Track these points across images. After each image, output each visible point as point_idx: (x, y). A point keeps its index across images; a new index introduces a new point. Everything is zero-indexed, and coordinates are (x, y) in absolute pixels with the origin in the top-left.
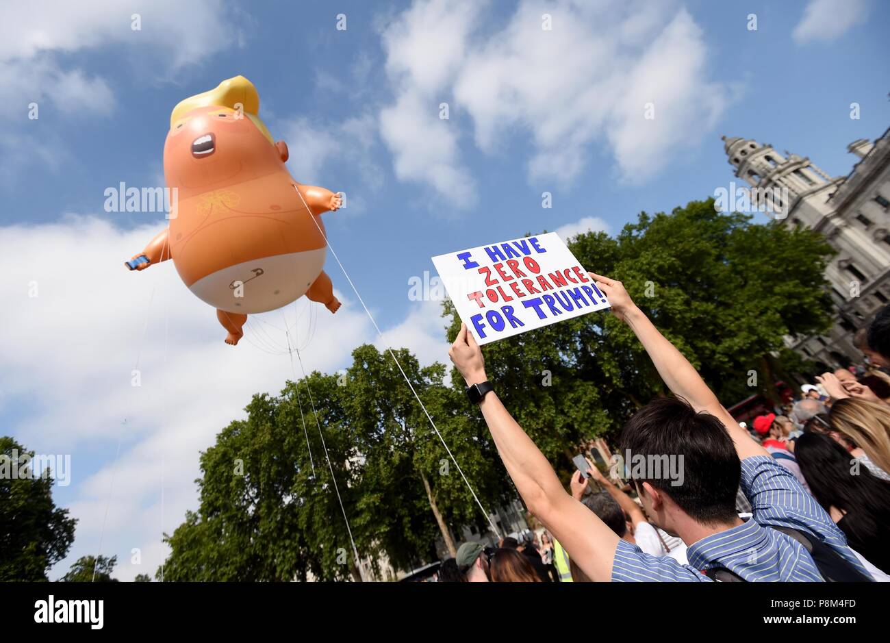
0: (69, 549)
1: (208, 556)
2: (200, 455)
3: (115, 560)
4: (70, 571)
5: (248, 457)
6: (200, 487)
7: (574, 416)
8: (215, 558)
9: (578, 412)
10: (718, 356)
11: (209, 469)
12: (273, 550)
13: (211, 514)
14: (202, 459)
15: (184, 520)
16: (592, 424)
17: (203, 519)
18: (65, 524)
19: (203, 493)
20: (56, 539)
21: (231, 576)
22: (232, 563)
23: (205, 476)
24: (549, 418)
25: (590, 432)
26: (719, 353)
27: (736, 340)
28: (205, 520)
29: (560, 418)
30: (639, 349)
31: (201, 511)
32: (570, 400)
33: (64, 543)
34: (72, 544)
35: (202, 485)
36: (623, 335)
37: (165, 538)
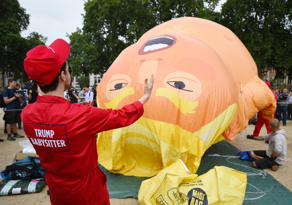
0: (28, 27)
1: (85, 48)
2: (84, 3)
3: (47, 39)
4: (29, 36)
5: (108, 9)
6: (83, 18)
8: (88, 50)
11: (88, 10)
12: (112, 56)
13: (87, 32)
14: (85, 5)
15: (76, 31)
17: (83, 33)
18: (25, 15)
19: (84, 21)
20: (22, 21)
21: (94, 59)
22: (95, 55)
23: (86, 14)
24: (266, 48)
25: (280, 63)
28: (84, 33)
31: (83, 29)
33: (26, 23)
34: (29, 25)
35: (84, 17)
37: (67, 35)
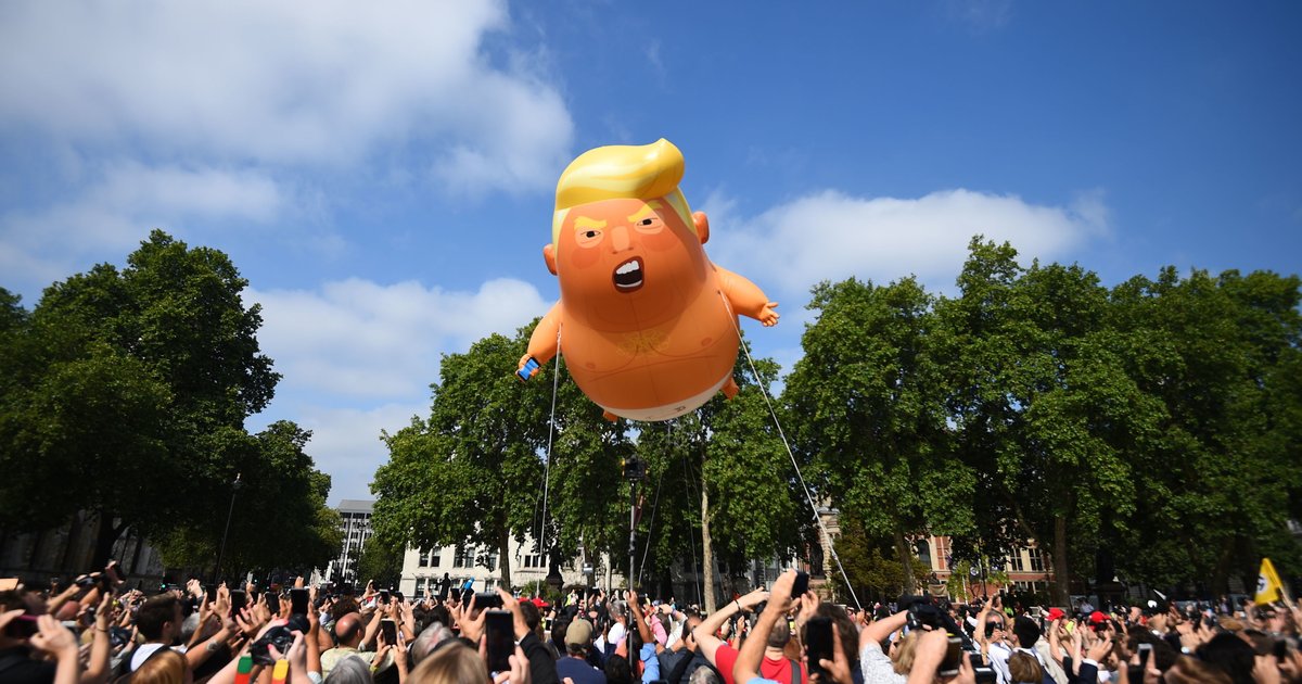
1: (437, 476)
2: (442, 358)
5: (511, 387)
6: (435, 394)
7: (929, 501)
8: (445, 481)
9: (935, 497)
13: (441, 430)
14: (444, 362)
15: (409, 425)
16: (947, 519)
17: (432, 430)
19: (438, 402)
23: (445, 385)
24: (896, 490)
27: (1206, 499)
28: (434, 433)
29: (909, 496)
30: (1061, 457)
31: (432, 422)
32: (932, 479)
35: (437, 392)
37: (383, 436)
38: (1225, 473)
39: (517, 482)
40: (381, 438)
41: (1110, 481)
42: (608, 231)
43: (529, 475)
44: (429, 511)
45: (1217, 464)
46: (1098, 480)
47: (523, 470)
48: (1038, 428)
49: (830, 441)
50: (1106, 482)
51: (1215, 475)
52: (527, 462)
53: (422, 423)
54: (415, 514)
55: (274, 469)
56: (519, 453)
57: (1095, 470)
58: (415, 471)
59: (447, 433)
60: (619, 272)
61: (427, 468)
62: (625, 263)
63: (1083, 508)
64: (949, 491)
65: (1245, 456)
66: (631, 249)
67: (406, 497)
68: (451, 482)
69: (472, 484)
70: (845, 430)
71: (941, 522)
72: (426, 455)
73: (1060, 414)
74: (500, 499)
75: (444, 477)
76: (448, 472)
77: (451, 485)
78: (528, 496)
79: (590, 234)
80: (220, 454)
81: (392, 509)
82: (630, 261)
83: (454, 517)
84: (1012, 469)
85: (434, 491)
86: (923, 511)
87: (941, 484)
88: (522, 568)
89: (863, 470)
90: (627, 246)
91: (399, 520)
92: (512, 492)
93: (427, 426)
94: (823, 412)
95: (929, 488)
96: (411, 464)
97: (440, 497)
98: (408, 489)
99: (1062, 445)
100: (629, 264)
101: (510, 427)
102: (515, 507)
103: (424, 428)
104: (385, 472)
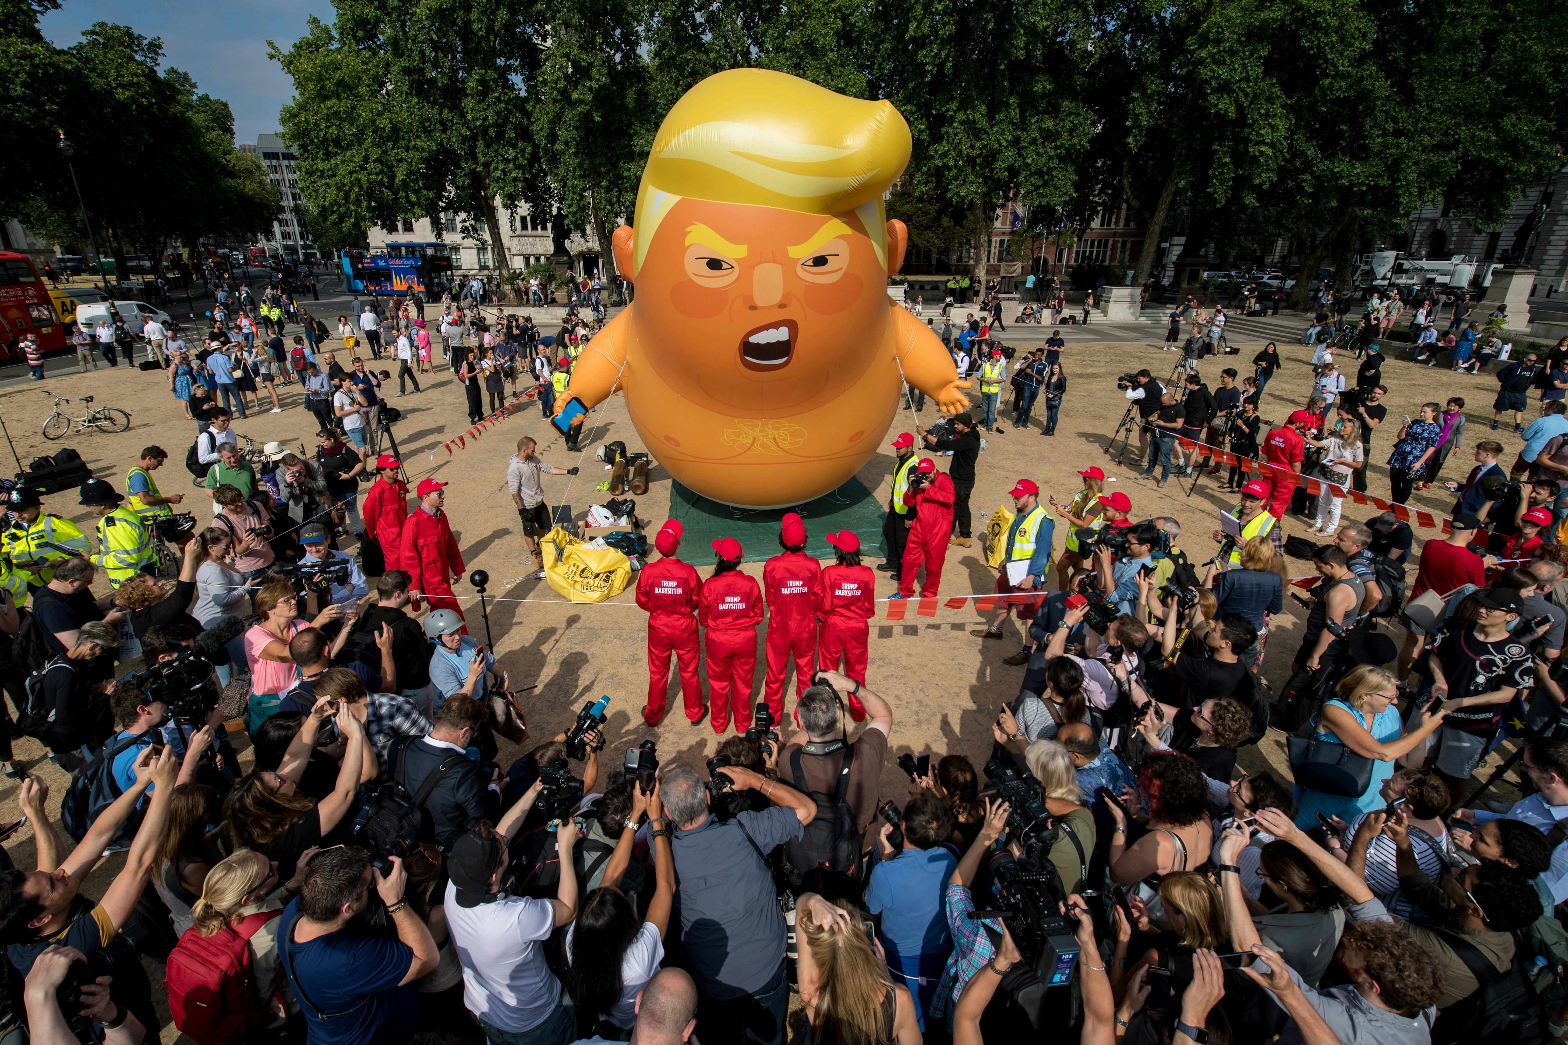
7: (1029, 161)
9: (1038, 154)
10: (1308, 177)
16: (1045, 184)
26: (1312, 173)
27: (1358, 168)
29: (1011, 153)
30: (1216, 106)
32: (1041, 129)
36: (1214, 67)
38: (1397, 134)
39: (492, 132)
40: (272, 57)
41: (1263, 142)
42: (748, 265)
43: (506, 118)
44: (377, 174)
45: (1395, 120)
46: (1248, 141)
47: (498, 113)
48: (1201, 62)
49: (924, 73)
50: (1258, 143)
51: (1385, 134)
52: (500, 102)
53: (327, 30)
54: (359, 180)
55: (123, 106)
56: (485, 86)
57: (1251, 126)
58: (337, 113)
59: (370, 48)
60: (753, 339)
61: (353, 108)
62: (766, 327)
63: (1215, 176)
64: (1057, 147)
65: (1433, 110)
66: (782, 306)
67: (336, 154)
68: (395, 129)
69: (428, 132)
70: (948, 56)
71: (1037, 187)
72: (345, 87)
73: (1239, 41)
74: (472, 155)
75: (383, 123)
76: (387, 115)
77: (396, 134)
78: (512, 153)
79: (715, 264)
80: (24, 84)
81: (323, 172)
82: (776, 325)
83: (416, 181)
84: (1144, 121)
85: (374, 145)
86: (1019, 173)
87: (1049, 136)
88: (519, 231)
89: (961, 116)
90: (776, 299)
91: (339, 189)
92: (488, 146)
93: (335, 34)
94: (920, 23)
95: (1034, 141)
96: (329, 103)
97: (385, 152)
98: (337, 142)
99: (1224, 88)
100: (772, 331)
101: (465, 40)
102: (496, 169)
103: (331, 38)
104: (294, 116)
